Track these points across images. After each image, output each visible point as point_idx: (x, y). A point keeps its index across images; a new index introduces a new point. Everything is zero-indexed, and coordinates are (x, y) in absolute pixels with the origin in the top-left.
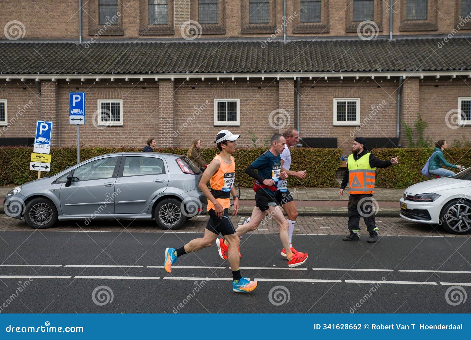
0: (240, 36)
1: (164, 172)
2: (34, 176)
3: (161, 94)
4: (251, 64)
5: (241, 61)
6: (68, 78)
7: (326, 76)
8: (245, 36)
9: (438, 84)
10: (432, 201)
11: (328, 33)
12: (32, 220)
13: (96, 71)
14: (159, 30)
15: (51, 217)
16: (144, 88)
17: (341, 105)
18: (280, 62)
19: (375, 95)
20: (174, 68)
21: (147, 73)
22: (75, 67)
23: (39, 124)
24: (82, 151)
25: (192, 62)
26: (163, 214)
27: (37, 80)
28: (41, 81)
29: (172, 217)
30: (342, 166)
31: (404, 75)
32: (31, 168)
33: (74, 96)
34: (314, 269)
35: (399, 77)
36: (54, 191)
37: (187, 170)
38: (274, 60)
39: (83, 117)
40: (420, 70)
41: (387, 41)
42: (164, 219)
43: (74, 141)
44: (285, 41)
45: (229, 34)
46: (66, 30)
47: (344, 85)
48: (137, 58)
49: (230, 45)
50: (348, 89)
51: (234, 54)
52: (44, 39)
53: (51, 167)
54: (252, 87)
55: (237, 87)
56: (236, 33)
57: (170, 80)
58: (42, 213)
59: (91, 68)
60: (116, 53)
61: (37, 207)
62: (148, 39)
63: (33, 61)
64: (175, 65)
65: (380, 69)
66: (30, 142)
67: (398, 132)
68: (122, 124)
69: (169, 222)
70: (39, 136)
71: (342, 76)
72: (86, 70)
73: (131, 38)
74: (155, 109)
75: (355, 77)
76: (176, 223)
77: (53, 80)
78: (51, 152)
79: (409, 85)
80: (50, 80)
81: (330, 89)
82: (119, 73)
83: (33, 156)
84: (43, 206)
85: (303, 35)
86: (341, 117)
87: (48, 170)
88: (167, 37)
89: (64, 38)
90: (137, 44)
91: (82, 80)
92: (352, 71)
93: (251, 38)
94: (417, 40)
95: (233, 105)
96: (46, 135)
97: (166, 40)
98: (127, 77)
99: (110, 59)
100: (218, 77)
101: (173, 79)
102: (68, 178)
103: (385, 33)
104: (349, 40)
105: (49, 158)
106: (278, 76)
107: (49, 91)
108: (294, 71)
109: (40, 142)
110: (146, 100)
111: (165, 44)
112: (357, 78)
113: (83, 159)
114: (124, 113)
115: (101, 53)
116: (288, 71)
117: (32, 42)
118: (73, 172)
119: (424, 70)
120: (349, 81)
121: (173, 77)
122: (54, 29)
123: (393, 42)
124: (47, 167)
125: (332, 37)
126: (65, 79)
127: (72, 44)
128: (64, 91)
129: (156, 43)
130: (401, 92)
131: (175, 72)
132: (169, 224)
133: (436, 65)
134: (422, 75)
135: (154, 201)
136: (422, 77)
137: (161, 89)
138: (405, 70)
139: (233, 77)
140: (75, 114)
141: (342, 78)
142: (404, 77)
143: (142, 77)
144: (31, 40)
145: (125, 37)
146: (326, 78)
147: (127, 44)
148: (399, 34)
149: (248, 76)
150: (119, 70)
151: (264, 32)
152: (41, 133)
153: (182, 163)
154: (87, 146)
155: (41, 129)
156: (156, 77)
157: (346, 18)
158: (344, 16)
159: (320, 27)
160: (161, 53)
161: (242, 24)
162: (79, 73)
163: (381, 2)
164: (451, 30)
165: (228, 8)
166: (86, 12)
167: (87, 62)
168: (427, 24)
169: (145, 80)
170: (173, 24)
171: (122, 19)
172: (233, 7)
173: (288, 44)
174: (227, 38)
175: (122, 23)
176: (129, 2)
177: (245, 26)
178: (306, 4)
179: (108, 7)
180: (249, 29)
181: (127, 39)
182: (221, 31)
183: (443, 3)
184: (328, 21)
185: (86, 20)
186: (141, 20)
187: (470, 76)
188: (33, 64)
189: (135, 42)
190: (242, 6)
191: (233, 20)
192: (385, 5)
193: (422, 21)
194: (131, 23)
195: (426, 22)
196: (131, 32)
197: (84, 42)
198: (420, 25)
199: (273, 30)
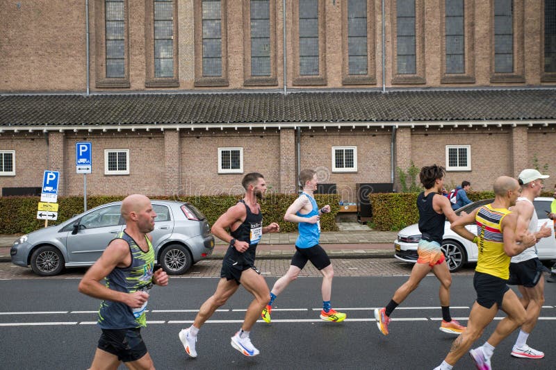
0: (242, 87)
1: (169, 219)
2: (40, 225)
3: (167, 144)
4: (254, 114)
5: (244, 111)
6: (75, 129)
7: (325, 125)
8: (247, 88)
9: (428, 133)
11: (325, 85)
12: (39, 268)
13: (103, 121)
14: (164, 82)
15: (58, 265)
16: (150, 138)
17: (339, 153)
18: (281, 112)
19: (371, 144)
20: (179, 118)
21: (153, 123)
22: (82, 119)
23: (47, 173)
24: (89, 199)
25: (197, 113)
26: (168, 259)
27: (45, 131)
28: (49, 132)
29: (178, 262)
30: (341, 211)
31: (397, 125)
32: (38, 217)
33: (81, 146)
34: (314, 309)
35: (392, 126)
36: (61, 239)
37: (191, 216)
38: (276, 110)
39: (89, 167)
40: (411, 120)
41: (381, 93)
42: (170, 264)
43: (82, 190)
44: (286, 93)
45: (232, 86)
46: (74, 82)
47: (342, 134)
48: (143, 110)
49: (233, 96)
50: (346, 138)
51: (237, 106)
52: (52, 91)
53: (58, 215)
54: (254, 136)
55: (240, 136)
56: (239, 85)
57: (175, 129)
58: (48, 261)
59: (98, 119)
60: (123, 104)
61: (44, 255)
62: (154, 91)
63: (41, 113)
64: (180, 116)
65: (374, 119)
66: (38, 191)
67: (393, 177)
68: (128, 173)
69: (174, 267)
70: (46, 185)
71: (339, 125)
72: (93, 121)
73: (137, 91)
74: (162, 158)
75: (352, 127)
76: (181, 268)
77: (61, 131)
78: (59, 201)
79: (402, 134)
80: (58, 131)
81: (329, 138)
82: (125, 123)
83: (40, 205)
84: (50, 254)
85: (302, 87)
86: (339, 164)
87: (55, 218)
88: (172, 89)
89: (72, 91)
90: (143, 95)
91: (89, 131)
92: (349, 120)
93: (253, 90)
94: (408, 92)
95: (236, 154)
96: (53, 184)
97: (171, 92)
98: (133, 128)
99: (117, 110)
100: (222, 126)
101: (178, 129)
102: (74, 226)
103: (379, 86)
104: (346, 92)
105: (56, 207)
106: (279, 126)
107: (56, 143)
108: (294, 121)
109: (47, 192)
110: (152, 149)
111: (170, 95)
112: (354, 127)
113: (90, 207)
114: (131, 162)
115: (108, 104)
116: (289, 121)
117: (40, 95)
118: (80, 219)
119: (414, 120)
120: (346, 130)
121: (178, 127)
122: (62, 82)
123: (385, 94)
124: (54, 216)
125: (329, 89)
126: (73, 130)
127: (80, 96)
128: (70, 142)
129: (162, 95)
130: (394, 140)
131: (180, 123)
132: (175, 270)
133: (425, 116)
134: (413, 125)
135: (160, 247)
136: (413, 127)
137: (166, 138)
138: (397, 120)
139: (236, 126)
140: (82, 163)
141: (339, 127)
142: (397, 127)
143: (148, 128)
144: (40, 92)
145: (131, 89)
146: (325, 128)
147: (134, 96)
148: (391, 86)
149: (251, 126)
150: (126, 121)
151: (266, 84)
152: (48, 183)
153: (187, 210)
154: (94, 194)
155: (49, 179)
156: (162, 127)
157: (342, 71)
158: (340, 69)
159: (318, 79)
160: (167, 104)
161: (244, 77)
162: (86, 124)
163: (374, 57)
164: (438, 83)
165: (231, 61)
166: (93, 65)
167: (95, 113)
168: (417, 78)
169: (151, 130)
170: (178, 76)
171: (129, 71)
172: (236, 61)
173: (289, 95)
174: (230, 90)
175: (129, 75)
176: (135, 55)
177: (248, 79)
178: (305, 58)
179: (115, 61)
180: (251, 81)
181: (133, 91)
182: (224, 83)
183: (429, 59)
184: (326, 74)
185: (93, 73)
186: (147, 73)
187: (456, 126)
188: (41, 115)
189: (141, 94)
190: (244, 60)
191: (236, 73)
192: (378, 60)
193: (412, 75)
194: (137, 76)
195: (416, 75)
196: (138, 84)
197: (91, 94)
198: (409, 78)
199: (274, 82)
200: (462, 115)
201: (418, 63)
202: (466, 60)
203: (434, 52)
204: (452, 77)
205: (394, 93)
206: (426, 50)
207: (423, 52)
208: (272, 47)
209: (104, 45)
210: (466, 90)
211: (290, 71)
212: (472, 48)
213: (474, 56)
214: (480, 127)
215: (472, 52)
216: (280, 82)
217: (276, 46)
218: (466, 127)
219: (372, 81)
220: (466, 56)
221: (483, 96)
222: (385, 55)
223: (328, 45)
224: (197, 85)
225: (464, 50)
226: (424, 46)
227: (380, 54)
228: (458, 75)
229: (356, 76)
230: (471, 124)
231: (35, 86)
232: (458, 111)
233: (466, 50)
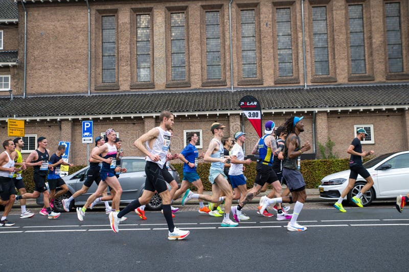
0: (201, 87)
3: (146, 128)
4: (210, 105)
5: (202, 103)
6: (80, 117)
8: (204, 88)
9: (340, 116)
10: (341, 184)
11: (262, 84)
13: (100, 112)
14: (143, 85)
16: (134, 124)
18: (230, 103)
20: (155, 109)
21: (136, 113)
22: (85, 111)
25: (168, 105)
27: (58, 120)
28: (62, 120)
29: (157, 201)
31: (316, 110)
33: (86, 124)
35: (313, 112)
36: (72, 185)
38: (226, 103)
39: (91, 138)
40: (327, 106)
41: (303, 89)
44: (232, 91)
45: (193, 87)
46: (79, 87)
47: (276, 118)
48: (129, 104)
49: (194, 94)
50: (278, 121)
51: (197, 100)
52: (64, 93)
54: (210, 121)
55: (200, 121)
56: (198, 86)
57: (152, 117)
59: (97, 111)
60: (114, 101)
62: (136, 92)
64: (156, 108)
65: (299, 107)
67: (314, 150)
69: (154, 205)
71: (273, 111)
72: (93, 112)
73: (124, 91)
76: (159, 205)
77: (70, 119)
79: (320, 117)
80: (68, 120)
82: (116, 113)
85: (245, 87)
88: (150, 90)
89: (78, 93)
90: (129, 95)
91: (90, 119)
92: (280, 108)
93: (208, 89)
94: (324, 88)
97: (149, 92)
98: (122, 116)
99: (110, 105)
100: (186, 114)
101: (154, 117)
103: (301, 84)
104: (277, 89)
105: (67, 168)
106: (229, 113)
107: (67, 128)
108: (240, 109)
110: (135, 132)
111: (148, 94)
112: (284, 113)
115: (104, 101)
116: (236, 109)
117: (55, 96)
119: (329, 107)
120: (278, 115)
121: (154, 115)
122: (71, 87)
123: (307, 90)
124: (66, 174)
125: (265, 87)
126: (78, 119)
127: (83, 96)
128: (77, 128)
130: (315, 122)
131: (156, 112)
132: (155, 207)
133: (338, 103)
134: (329, 110)
136: (329, 111)
137: (146, 123)
138: (317, 107)
139: (197, 114)
140: (86, 136)
141: (273, 113)
142: (317, 112)
143: (132, 116)
144: (55, 94)
145: (120, 90)
146: (262, 113)
147: (122, 95)
148: (311, 84)
149: (208, 113)
150: (117, 111)
151: (218, 85)
156: (143, 115)
157: (274, 74)
158: (273, 73)
159: (257, 81)
160: (146, 100)
161: (202, 80)
162: (88, 114)
163: (297, 63)
164: (346, 81)
165: (192, 69)
166: (93, 74)
167: (94, 107)
168: (330, 78)
169: (135, 118)
170: (154, 81)
171: (118, 78)
172: (196, 68)
173: (235, 92)
174: (192, 90)
175: (118, 80)
176: (123, 66)
177: (205, 81)
178: (246, 65)
179: (109, 71)
180: (207, 83)
181: (121, 92)
182: (187, 84)
183: (339, 63)
184: (262, 76)
185: (93, 80)
186: (131, 79)
187: (362, 110)
188: (56, 109)
189: (127, 94)
190: (202, 67)
191: (196, 77)
192: (301, 65)
193: (326, 76)
194: (124, 81)
195: (329, 76)
196: (125, 87)
197: (91, 95)
198: (325, 78)
199: (224, 83)
200: (366, 102)
201: (330, 67)
202: (367, 63)
203: (342, 59)
204: (357, 77)
205: (313, 88)
206: (336, 57)
207: (334, 58)
208: (222, 58)
209: (101, 60)
210: (368, 86)
211: (236, 75)
212: (371, 54)
213: (372, 61)
214: (380, 111)
215: (371, 58)
216: (228, 83)
217: (225, 57)
218: (369, 110)
219: (297, 81)
220: (366, 61)
221: (381, 89)
222: (306, 62)
223: (263, 55)
224: (168, 86)
225: (364, 56)
226: (334, 54)
227: (302, 61)
228: (361, 75)
229: (285, 78)
230: (372, 108)
231: (51, 90)
232: (362, 99)
233: (366, 56)
